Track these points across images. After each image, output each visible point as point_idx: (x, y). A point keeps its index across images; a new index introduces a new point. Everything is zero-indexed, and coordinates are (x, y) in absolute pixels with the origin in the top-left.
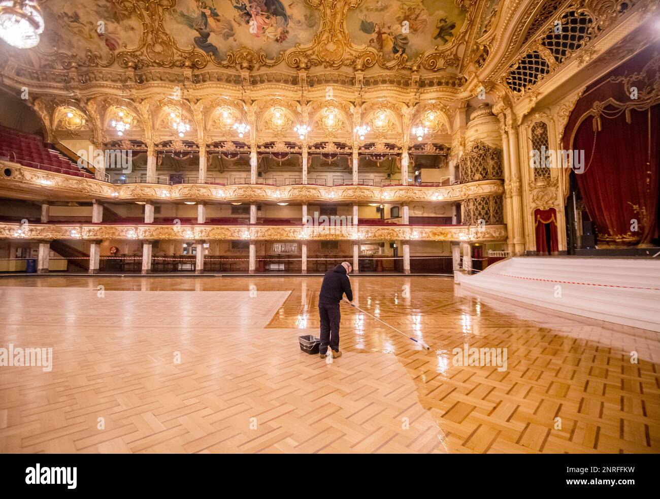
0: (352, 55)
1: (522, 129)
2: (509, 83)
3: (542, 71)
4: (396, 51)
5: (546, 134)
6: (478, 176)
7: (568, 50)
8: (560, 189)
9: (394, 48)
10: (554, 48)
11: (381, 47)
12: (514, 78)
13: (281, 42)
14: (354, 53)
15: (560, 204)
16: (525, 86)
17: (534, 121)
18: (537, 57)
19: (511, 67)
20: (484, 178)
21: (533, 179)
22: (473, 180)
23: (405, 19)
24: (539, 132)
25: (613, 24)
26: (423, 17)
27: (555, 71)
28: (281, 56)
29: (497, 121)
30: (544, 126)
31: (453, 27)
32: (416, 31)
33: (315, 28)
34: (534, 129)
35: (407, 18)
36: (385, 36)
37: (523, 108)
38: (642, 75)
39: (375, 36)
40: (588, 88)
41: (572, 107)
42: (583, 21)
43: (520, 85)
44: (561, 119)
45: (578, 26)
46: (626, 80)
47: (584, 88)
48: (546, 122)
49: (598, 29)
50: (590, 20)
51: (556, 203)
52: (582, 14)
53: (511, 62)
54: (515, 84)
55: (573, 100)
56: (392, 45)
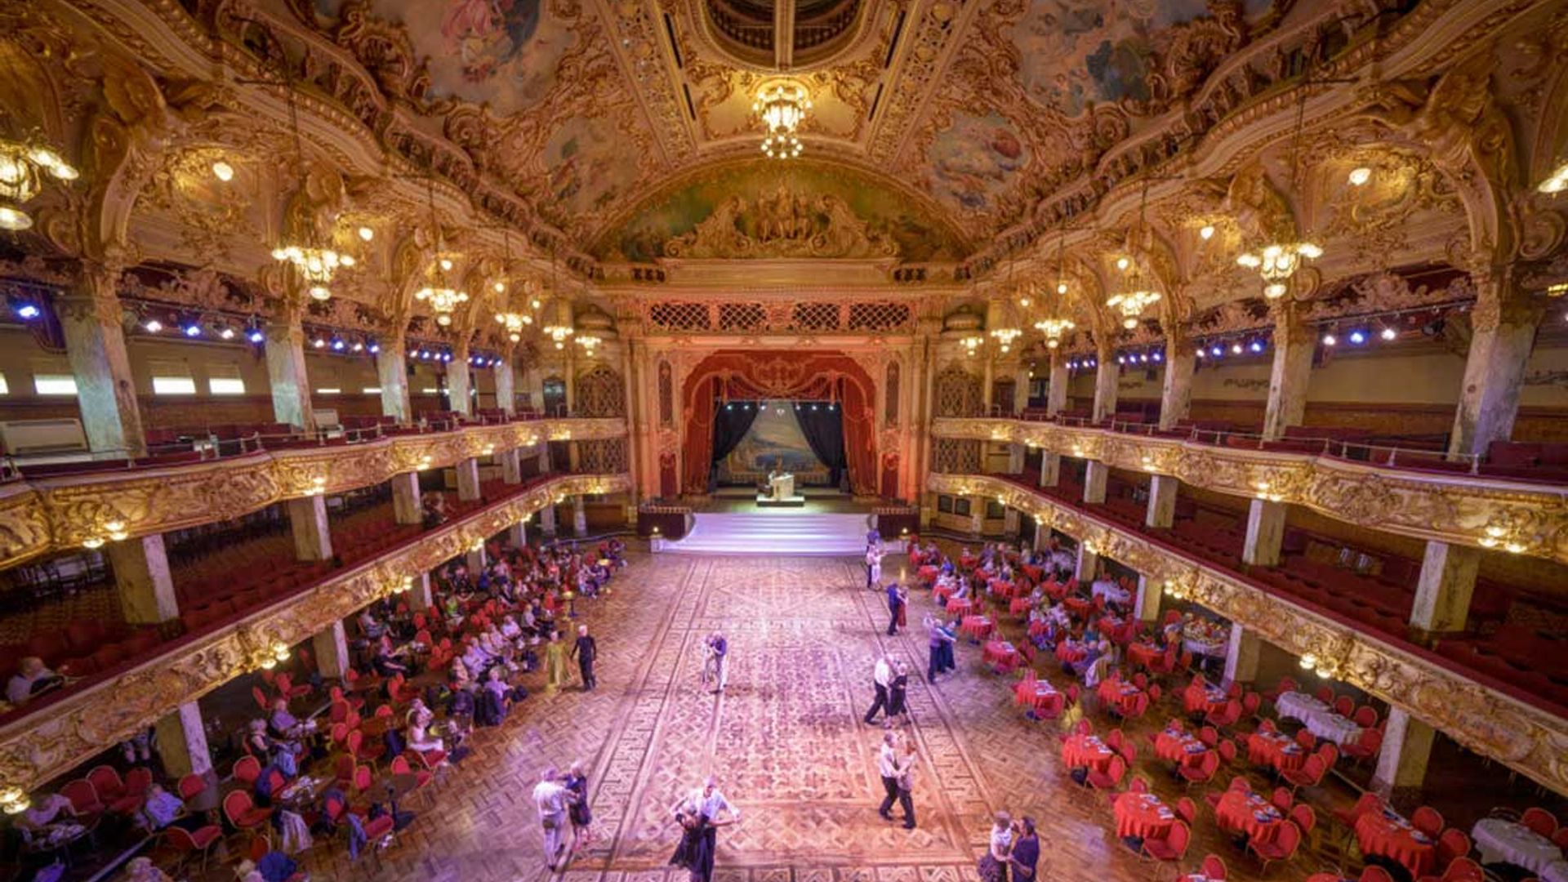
0: (529, 172)
1: (650, 364)
2: (653, 310)
3: (700, 323)
4: (561, 196)
5: (671, 377)
6: (610, 412)
7: (735, 326)
8: (680, 435)
10: (723, 314)
11: (558, 180)
12: (664, 310)
13: (469, 80)
14: (532, 172)
15: (679, 446)
16: (671, 324)
18: (704, 310)
20: (616, 416)
21: (659, 422)
22: (603, 416)
23: (600, 166)
24: (665, 372)
25: (777, 333)
26: (609, 174)
27: (716, 333)
28: (449, 105)
29: (617, 340)
30: (669, 368)
31: (612, 198)
32: (591, 184)
33: (528, 101)
34: (661, 369)
35: (600, 165)
36: (570, 170)
37: (661, 342)
38: (768, 368)
39: (565, 163)
40: (720, 352)
41: (700, 360)
42: (759, 314)
43: (666, 319)
44: (686, 366)
45: (754, 314)
46: (754, 365)
47: (716, 349)
48: (671, 363)
49: (767, 328)
50: (765, 318)
51: (676, 449)
52: (763, 310)
53: (678, 298)
54: (660, 314)
55: (701, 353)
56: (565, 186)
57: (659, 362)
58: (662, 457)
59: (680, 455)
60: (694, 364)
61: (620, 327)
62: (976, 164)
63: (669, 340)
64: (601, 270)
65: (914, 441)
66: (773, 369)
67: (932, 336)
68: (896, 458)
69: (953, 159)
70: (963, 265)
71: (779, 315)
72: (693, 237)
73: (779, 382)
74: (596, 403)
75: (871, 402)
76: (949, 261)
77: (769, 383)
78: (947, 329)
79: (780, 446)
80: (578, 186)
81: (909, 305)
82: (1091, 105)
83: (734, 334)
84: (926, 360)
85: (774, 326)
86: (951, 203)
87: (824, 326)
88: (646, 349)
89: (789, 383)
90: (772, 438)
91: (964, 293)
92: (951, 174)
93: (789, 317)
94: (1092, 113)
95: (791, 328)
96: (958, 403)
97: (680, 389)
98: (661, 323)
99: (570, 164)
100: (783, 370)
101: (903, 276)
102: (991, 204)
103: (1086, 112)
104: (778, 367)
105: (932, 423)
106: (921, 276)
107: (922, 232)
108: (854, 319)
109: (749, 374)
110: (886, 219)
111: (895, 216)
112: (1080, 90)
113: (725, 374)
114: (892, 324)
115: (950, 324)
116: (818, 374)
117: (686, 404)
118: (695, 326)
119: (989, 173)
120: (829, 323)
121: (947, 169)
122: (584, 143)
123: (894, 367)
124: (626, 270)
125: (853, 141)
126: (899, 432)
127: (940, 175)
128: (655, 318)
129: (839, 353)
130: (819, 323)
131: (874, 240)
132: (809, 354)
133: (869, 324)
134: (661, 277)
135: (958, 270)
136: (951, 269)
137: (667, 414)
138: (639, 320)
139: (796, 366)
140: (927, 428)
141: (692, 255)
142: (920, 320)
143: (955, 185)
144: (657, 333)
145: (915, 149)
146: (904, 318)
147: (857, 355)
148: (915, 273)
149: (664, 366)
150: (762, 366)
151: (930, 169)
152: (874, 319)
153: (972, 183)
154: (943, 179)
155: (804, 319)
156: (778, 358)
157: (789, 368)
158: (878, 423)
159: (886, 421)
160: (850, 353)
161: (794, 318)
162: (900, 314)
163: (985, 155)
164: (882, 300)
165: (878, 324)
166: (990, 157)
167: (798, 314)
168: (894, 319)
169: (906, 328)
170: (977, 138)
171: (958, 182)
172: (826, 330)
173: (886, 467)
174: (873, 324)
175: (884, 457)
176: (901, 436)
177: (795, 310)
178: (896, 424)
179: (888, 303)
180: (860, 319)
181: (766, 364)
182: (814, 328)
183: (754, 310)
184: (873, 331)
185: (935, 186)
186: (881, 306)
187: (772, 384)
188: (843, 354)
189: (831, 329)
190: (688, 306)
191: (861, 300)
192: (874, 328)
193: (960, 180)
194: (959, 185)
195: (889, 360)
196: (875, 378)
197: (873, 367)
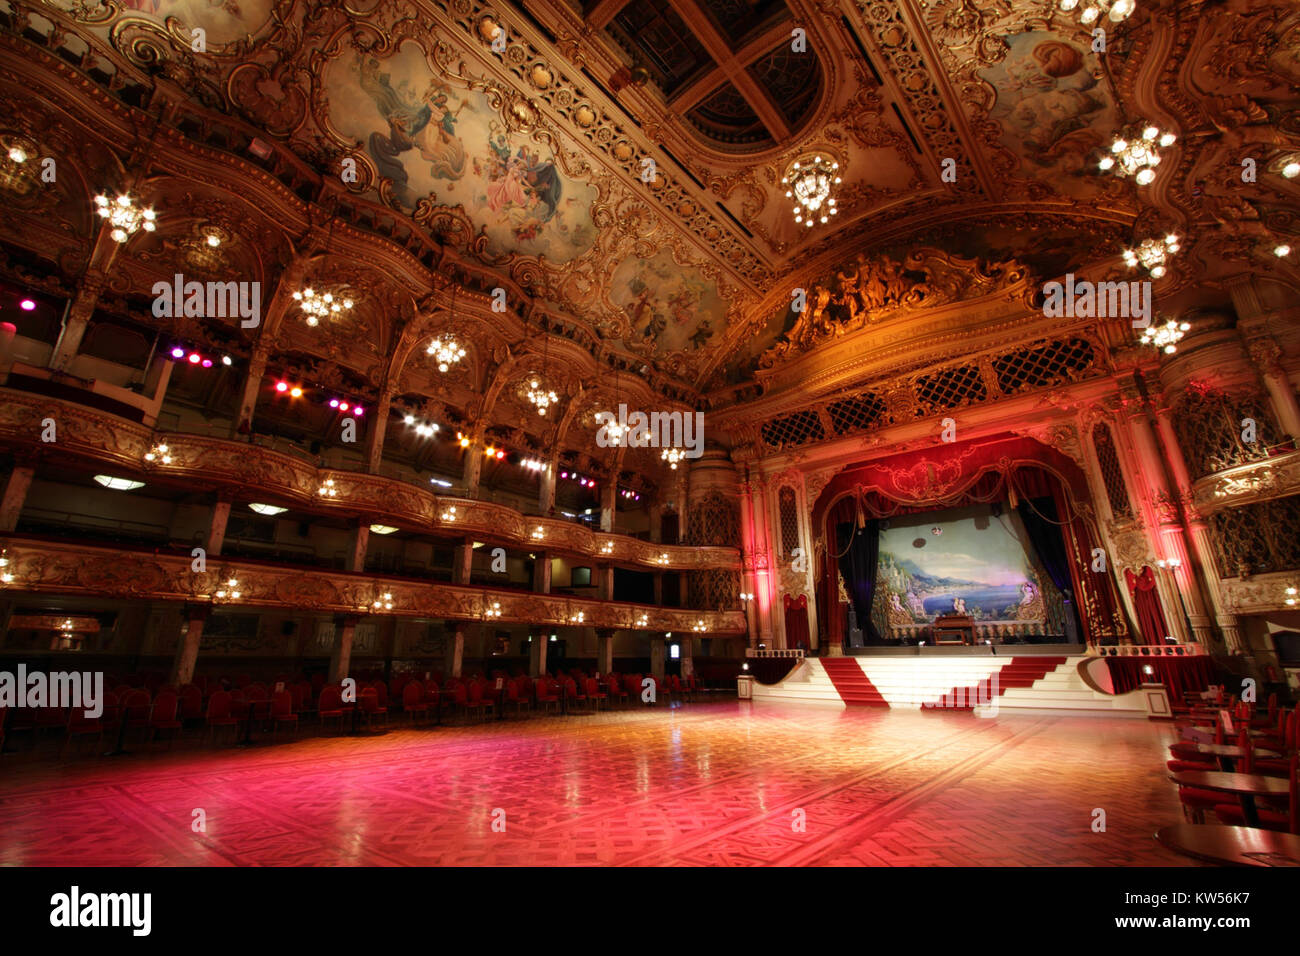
0: (602, 310)
1: (769, 490)
2: (763, 430)
3: (813, 435)
4: (647, 333)
5: (794, 503)
6: (718, 539)
7: (852, 428)
9: (648, 328)
10: (836, 417)
11: (637, 318)
12: (774, 428)
13: (523, 238)
14: (605, 309)
15: (810, 591)
16: (784, 442)
17: (782, 484)
18: (813, 417)
20: (724, 544)
21: (781, 554)
22: (710, 543)
23: (676, 301)
24: (787, 498)
25: (907, 422)
26: (693, 309)
27: (832, 440)
28: (510, 258)
29: (734, 469)
30: (792, 493)
31: (710, 335)
32: (678, 320)
33: (579, 249)
34: (782, 493)
35: (678, 301)
36: (647, 308)
37: (775, 465)
38: (911, 474)
39: (637, 302)
40: (849, 467)
41: (827, 481)
42: (877, 406)
43: (778, 438)
44: (811, 490)
45: (871, 408)
46: (893, 473)
47: (844, 465)
48: (794, 488)
49: (891, 420)
50: (885, 409)
51: (806, 588)
52: (880, 400)
53: (783, 411)
54: (771, 434)
55: (828, 473)
56: (648, 323)
57: (779, 488)
58: (787, 598)
59: (813, 597)
60: (822, 486)
61: (734, 456)
62: (1058, 114)
63: (783, 458)
64: (707, 402)
65: (1169, 532)
67: (1145, 369)
69: (1036, 131)
71: (902, 399)
72: (785, 345)
73: (927, 488)
74: (704, 531)
75: (1085, 494)
77: (914, 493)
79: (961, 584)
80: (664, 323)
81: (1084, 336)
83: (853, 435)
84: (1148, 406)
85: (899, 415)
88: (762, 474)
89: (943, 489)
90: (942, 573)
92: (1051, 152)
93: (914, 400)
95: (920, 412)
97: (807, 514)
98: (775, 444)
99: (644, 302)
100: (931, 473)
104: (924, 470)
105: (1192, 496)
108: (1005, 379)
113: (858, 491)
114: (1069, 371)
116: (984, 468)
118: (810, 438)
119: (1080, 112)
120: (971, 395)
121: (1042, 148)
122: (651, 281)
123: (1102, 432)
124: (727, 395)
125: (925, 187)
126: (1141, 527)
127: (1044, 162)
128: (767, 440)
129: (1008, 434)
130: (958, 399)
131: (995, 273)
132: (964, 445)
133: (1031, 380)
134: (760, 391)
138: (751, 444)
140: (1190, 511)
144: (771, 455)
145: (988, 152)
146: (1088, 357)
147: (1038, 430)
149: (785, 492)
150: (902, 473)
151: (1028, 164)
152: (1038, 371)
153: (1077, 141)
154: (1050, 166)
155: (935, 398)
156: (923, 459)
157: (940, 468)
158: (1104, 524)
159: (1114, 515)
160: (1026, 431)
161: (921, 400)
162: (1077, 353)
163: (1054, 94)
164: (1037, 342)
165: (1048, 375)
166: (1063, 92)
167: (926, 393)
168: (1071, 363)
169: (1096, 370)
170: (1029, 83)
171: (1068, 154)
172: (970, 403)
173: (1136, 589)
174: (1040, 378)
175: (1127, 573)
176: (1146, 532)
177: (920, 390)
178: (1130, 514)
179: (1048, 343)
180: (1015, 377)
181: (908, 469)
182: (952, 405)
183: (869, 403)
184: (1042, 388)
185: (1052, 182)
186: (1040, 351)
187: (920, 493)
188: (1016, 435)
189: (976, 400)
190: (796, 417)
191: (1005, 350)
192: (1042, 383)
193: (1064, 151)
194: (1071, 157)
195: (1092, 423)
196: (1078, 456)
197: (1072, 441)
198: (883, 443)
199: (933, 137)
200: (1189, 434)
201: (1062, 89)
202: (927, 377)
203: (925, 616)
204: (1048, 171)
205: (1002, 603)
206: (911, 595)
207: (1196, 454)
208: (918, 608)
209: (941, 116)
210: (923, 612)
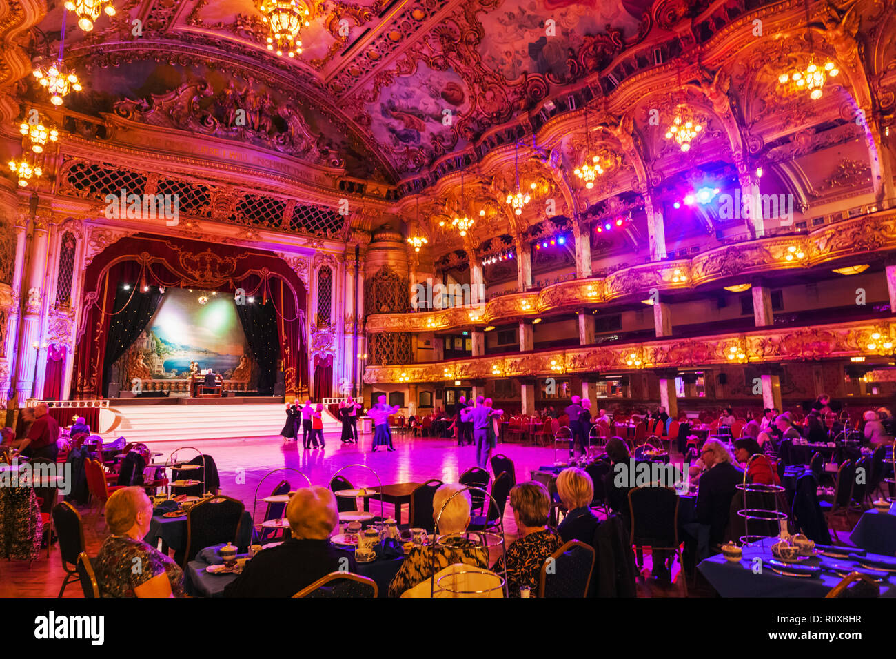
1: (54, 230)
5: (74, 253)
8: (76, 323)
12: (88, 172)
15: (71, 342)
16: (93, 190)
17: (67, 229)
19: (104, 164)
24: (69, 245)
25: (219, 221)
30: (74, 241)
34: (65, 239)
37: (74, 209)
38: (197, 258)
40: (140, 235)
41: (114, 240)
42: (202, 198)
43: (86, 183)
44: (93, 243)
45: (197, 197)
46: (181, 254)
47: (137, 231)
48: (76, 235)
49: (209, 214)
50: (208, 204)
51: (70, 339)
52: (208, 196)
53: (113, 163)
54: (80, 176)
55: (116, 234)
57: (64, 232)
58: (51, 348)
59: (73, 349)
60: (106, 243)
62: (421, 107)
63: (87, 207)
65: (349, 338)
66: (202, 260)
67: (361, 246)
68: (330, 357)
69: (403, 102)
70: (392, 188)
71: (223, 203)
72: (146, 105)
73: (208, 274)
75: (303, 306)
76: (381, 182)
77: (197, 275)
78: (373, 241)
79: (198, 351)
82: (525, 73)
84: (357, 267)
85: (217, 213)
86: (385, 138)
87: (267, 223)
89: (219, 277)
91: (394, 209)
92: (395, 113)
93: (233, 206)
94: (526, 78)
95: (233, 218)
96: (392, 301)
97: (83, 268)
98: (80, 188)
100: (213, 262)
101: (347, 186)
102: (425, 140)
103: (522, 77)
104: (208, 259)
105: (365, 321)
106: (361, 190)
107: (359, 157)
108: (295, 220)
109: (174, 260)
110: (330, 139)
111: (337, 139)
112: (520, 63)
113: (145, 258)
114: (328, 231)
115: (379, 236)
116: (250, 271)
117: (88, 287)
119: (431, 115)
120: (271, 221)
121: (394, 109)
123: (326, 271)
125: (318, 69)
126: (333, 331)
127: (385, 112)
128: (71, 180)
129: (272, 253)
130: (262, 219)
131: (325, 153)
132: (243, 250)
133: (308, 227)
134: (101, 133)
135: (389, 191)
136: (384, 190)
137: (64, 296)
139: (228, 260)
140: (360, 328)
141: (143, 120)
142: (354, 230)
143: (395, 123)
144: (69, 197)
145: (370, 86)
146: (340, 227)
147: (290, 257)
148: (356, 187)
149: (68, 238)
150: (189, 255)
151: (377, 107)
152: (313, 223)
153: (412, 122)
154: (386, 117)
155: (248, 212)
156: (209, 250)
157: (220, 261)
158: (310, 326)
159: (318, 322)
160: (283, 255)
161: (238, 209)
162: (336, 222)
163: (432, 100)
164: (324, 207)
165: (317, 228)
166: (436, 103)
167: (244, 206)
168: (330, 226)
169: (340, 236)
170: (430, 87)
171: (400, 121)
172: (268, 226)
173: (318, 367)
174: (312, 228)
175: (317, 357)
176: (335, 335)
177: (241, 201)
178: (329, 323)
179: (328, 210)
180: (300, 221)
181: (195, 254)
182: (256, 222)
183: (197, 193)
184: (312, 234)
185: (375, 122)
186: (321, 212)
187: (202, 276)
188: (276, 255)
189: (273, 226)
190: (123, 174)
191: (307, 202)
192: (312, 231)
193: (402, 119)
194: (400, 123)
195: (320, 265)
196: (306, 281)
197: (305, 271)
198: (194, 230)
199: (362, 59)
200: (378, 290)
201: (438, 102)
202: (253, 196)
203: (163, 374)
204: (381, 117)
205: (224, 367)
206: (155, 355)
207: (378, 302)
208: (159, 366)
209: (381, 56)
210: (162, 370)
